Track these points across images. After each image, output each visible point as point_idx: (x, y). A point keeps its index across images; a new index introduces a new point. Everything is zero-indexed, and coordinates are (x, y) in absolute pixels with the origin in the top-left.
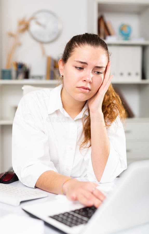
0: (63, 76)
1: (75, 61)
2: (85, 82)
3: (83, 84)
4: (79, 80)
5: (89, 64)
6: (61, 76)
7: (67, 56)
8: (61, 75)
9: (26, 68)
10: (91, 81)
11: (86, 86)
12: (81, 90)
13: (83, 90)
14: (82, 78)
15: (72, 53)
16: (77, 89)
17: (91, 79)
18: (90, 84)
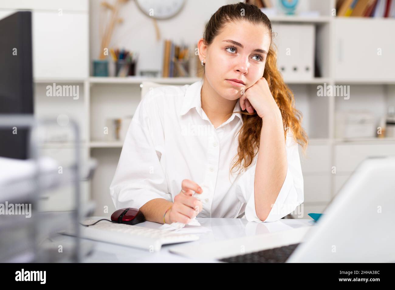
0: (204, 64)
1: (224, 41)
2: (238, 72)
3: (235, 76)
4: (229, 70)
5: (244, 47)
6: (202, 64)
7: (213, 34)
8: (202, 62)
9: (131, 59)
10: (247, 72)
11: (239, 79)
12: (231, 83)
13: (233, 83)
14: (235, 66)
15: (221, 30)
16: (225, 82)
17: (247, 69)
18: (245, 75)
